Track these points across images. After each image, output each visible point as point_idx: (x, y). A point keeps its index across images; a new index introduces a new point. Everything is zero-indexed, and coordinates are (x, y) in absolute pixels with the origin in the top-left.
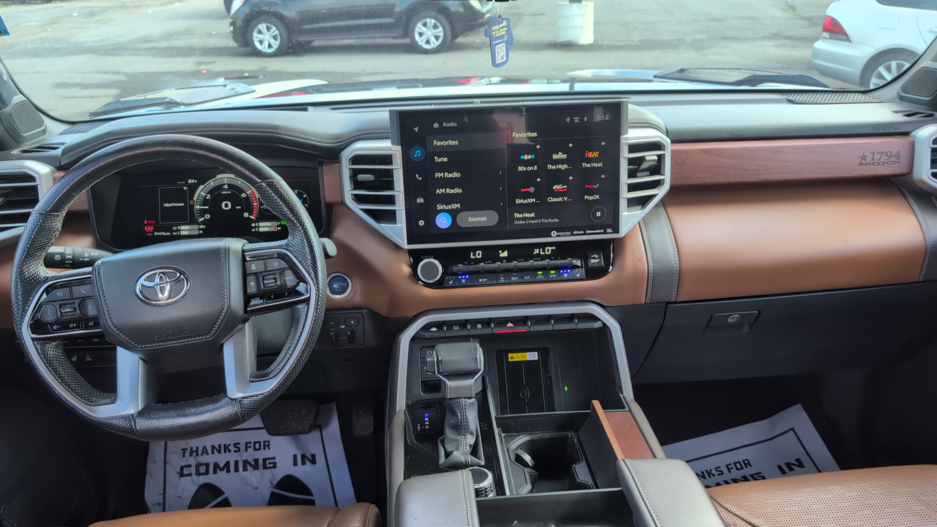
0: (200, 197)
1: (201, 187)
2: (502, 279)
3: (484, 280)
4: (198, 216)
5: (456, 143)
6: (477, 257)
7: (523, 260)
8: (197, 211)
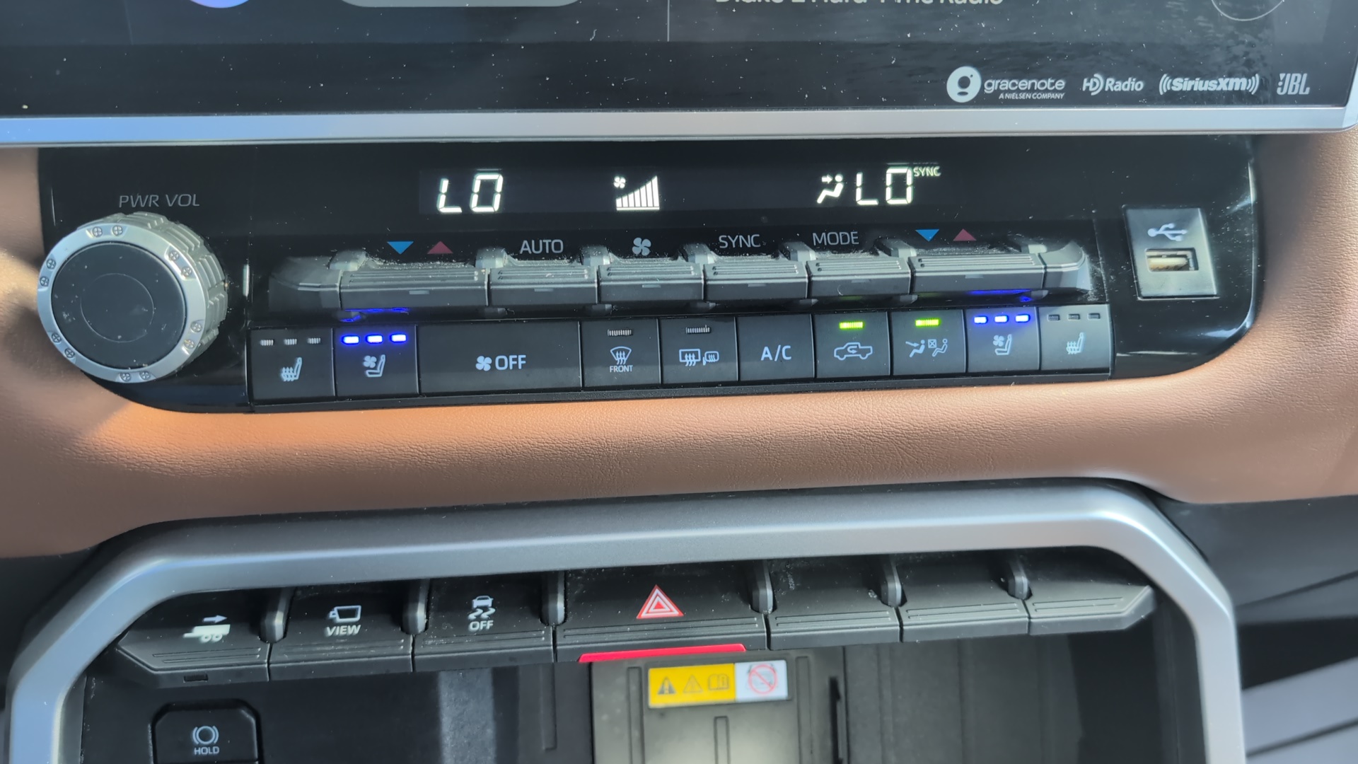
2: (621, 358)
3: (510, 361)
6: (476, 208)
7: (750, 242)
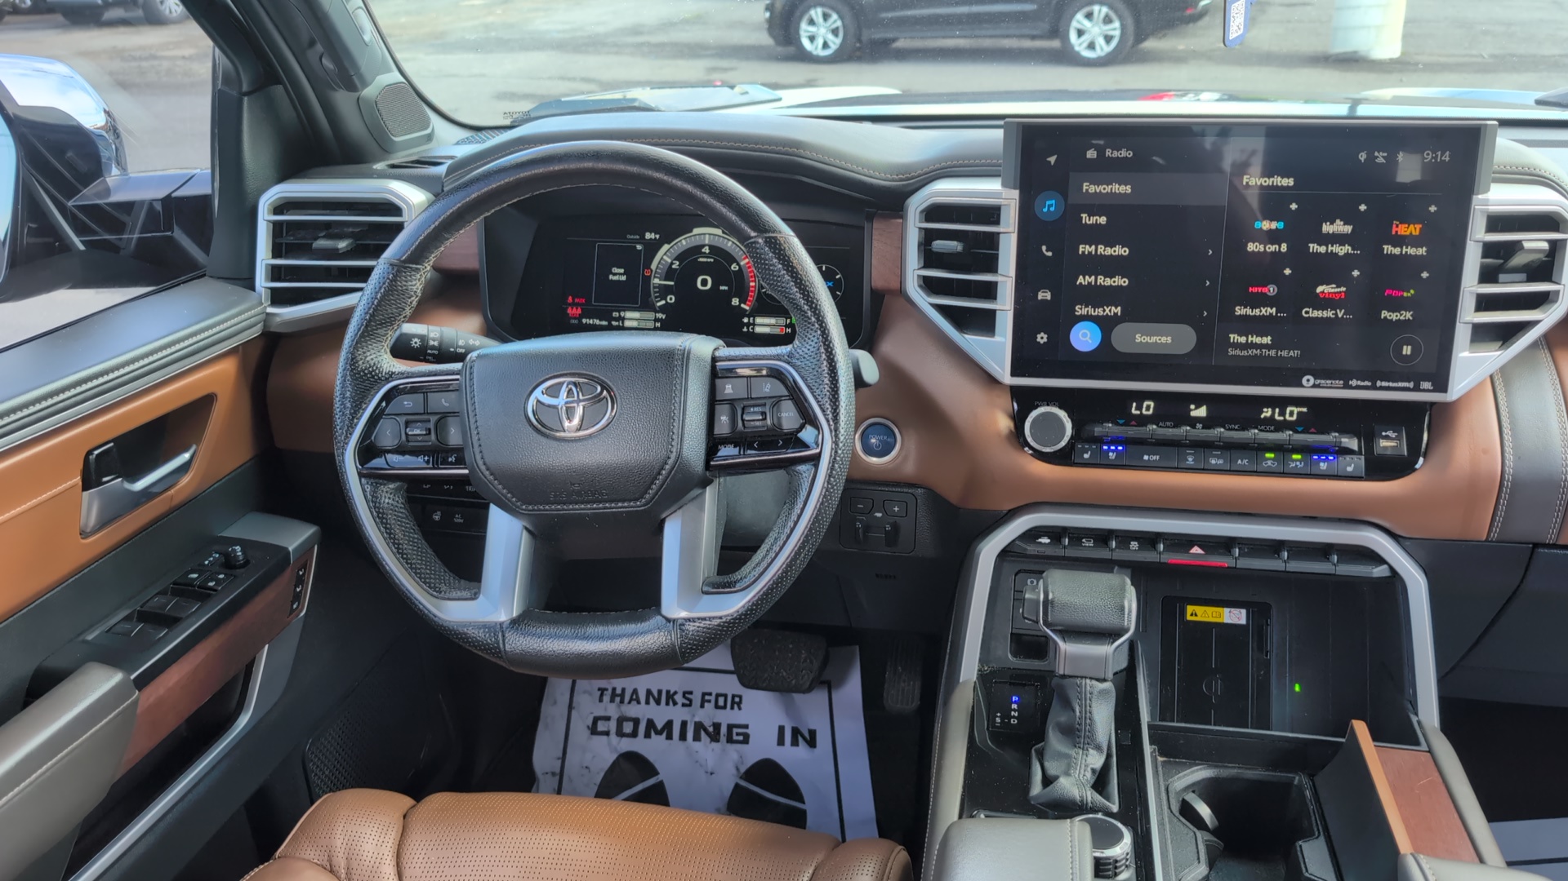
0: (663, 265)
1: (666, 247)
2: (1190, 459)
3: (1154, 458)
4: (656, 297)
5: (1128, 189)
6: (1144, 412)
7: (1236, 427)
8: (654, 287)
